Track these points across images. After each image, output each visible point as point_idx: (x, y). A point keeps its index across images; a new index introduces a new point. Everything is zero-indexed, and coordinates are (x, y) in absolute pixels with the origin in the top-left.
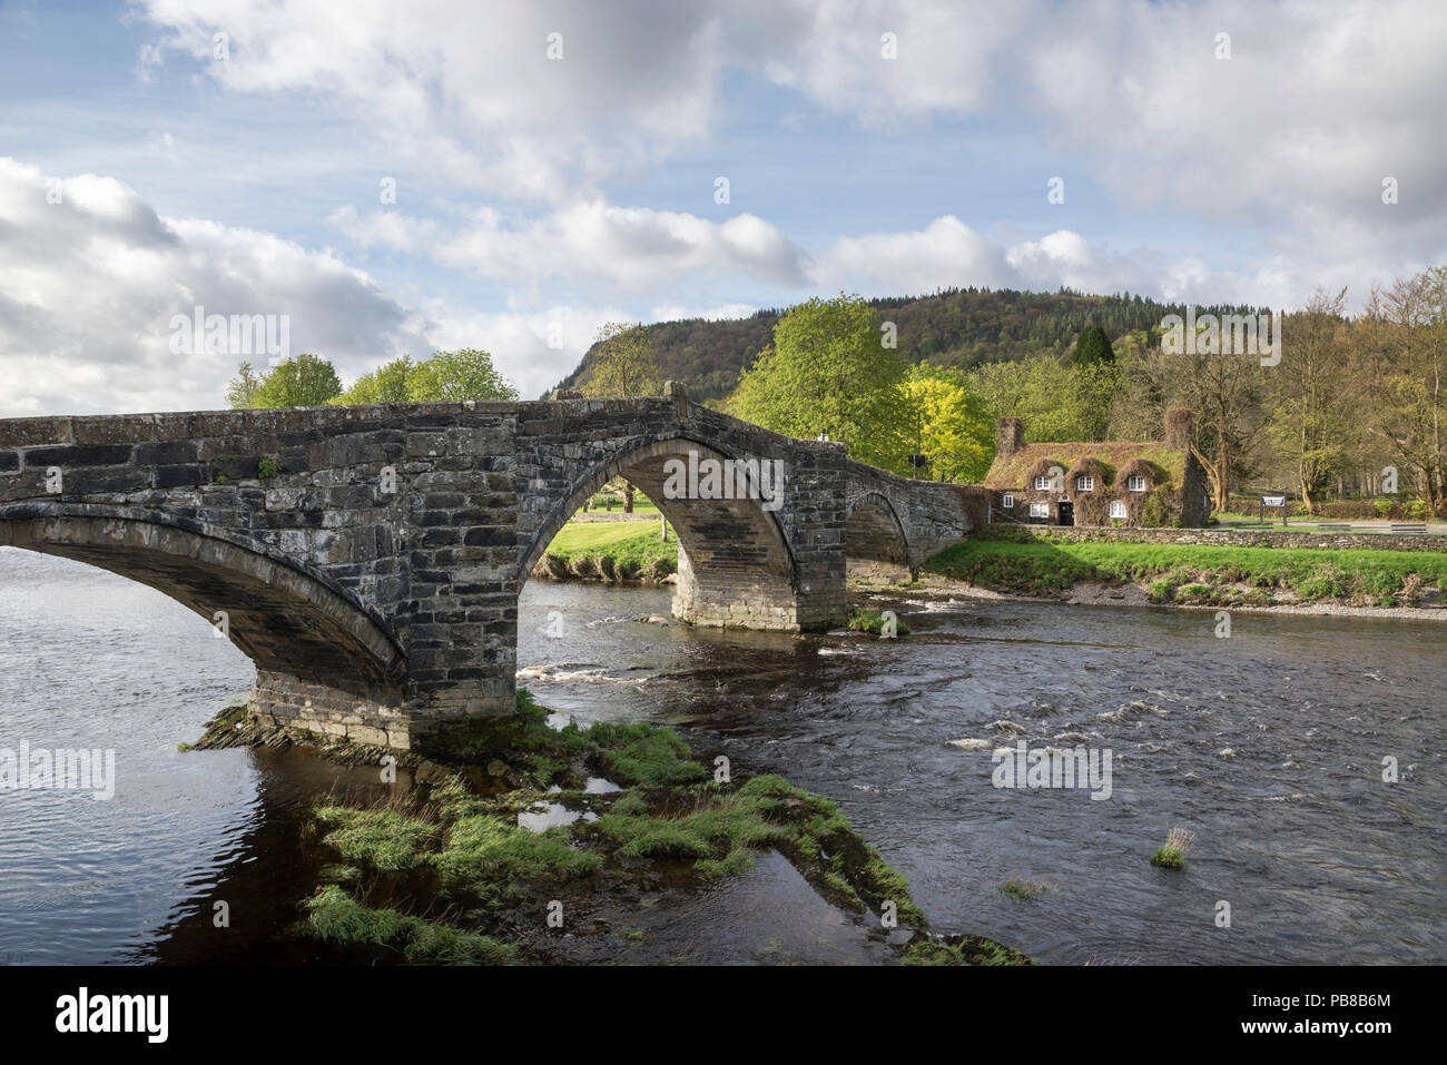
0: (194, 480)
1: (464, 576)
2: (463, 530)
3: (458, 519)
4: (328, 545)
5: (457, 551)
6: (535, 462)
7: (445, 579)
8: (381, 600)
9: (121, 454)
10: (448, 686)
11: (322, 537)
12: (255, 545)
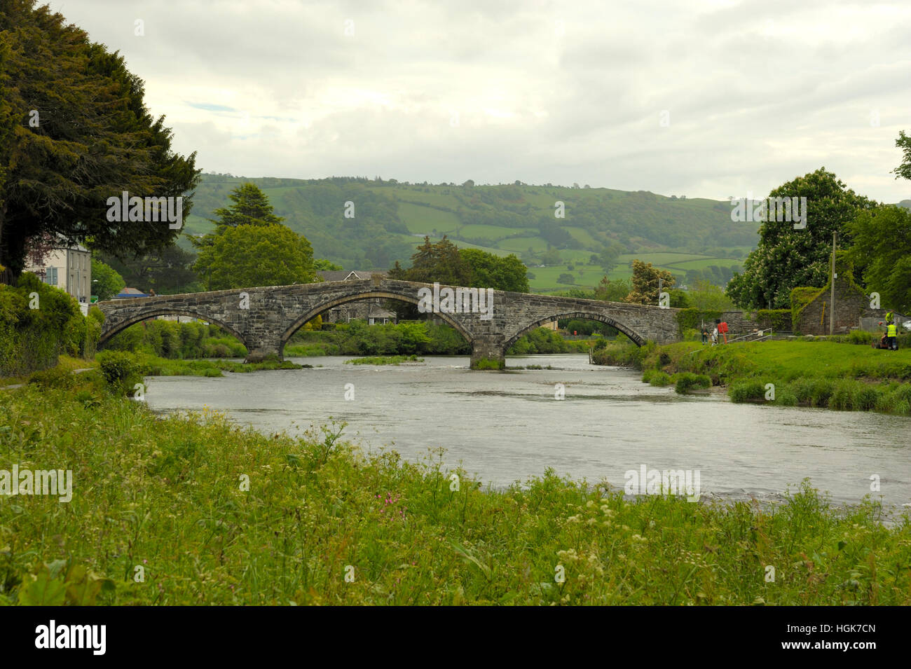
0: (195, 304)
1: (256, 325)
2: (256, 316)
3: (255, 313)
4: (225, 317)
5: (255, 320)
6: (296, 300)
7: (253, 326)
8: (239, 329)
9: (182, 300)
10: (253, 349)
11: (224, 316)
12: (208, 316)
